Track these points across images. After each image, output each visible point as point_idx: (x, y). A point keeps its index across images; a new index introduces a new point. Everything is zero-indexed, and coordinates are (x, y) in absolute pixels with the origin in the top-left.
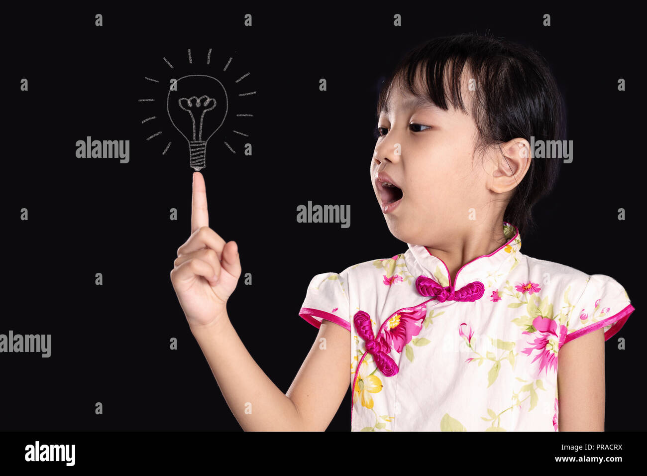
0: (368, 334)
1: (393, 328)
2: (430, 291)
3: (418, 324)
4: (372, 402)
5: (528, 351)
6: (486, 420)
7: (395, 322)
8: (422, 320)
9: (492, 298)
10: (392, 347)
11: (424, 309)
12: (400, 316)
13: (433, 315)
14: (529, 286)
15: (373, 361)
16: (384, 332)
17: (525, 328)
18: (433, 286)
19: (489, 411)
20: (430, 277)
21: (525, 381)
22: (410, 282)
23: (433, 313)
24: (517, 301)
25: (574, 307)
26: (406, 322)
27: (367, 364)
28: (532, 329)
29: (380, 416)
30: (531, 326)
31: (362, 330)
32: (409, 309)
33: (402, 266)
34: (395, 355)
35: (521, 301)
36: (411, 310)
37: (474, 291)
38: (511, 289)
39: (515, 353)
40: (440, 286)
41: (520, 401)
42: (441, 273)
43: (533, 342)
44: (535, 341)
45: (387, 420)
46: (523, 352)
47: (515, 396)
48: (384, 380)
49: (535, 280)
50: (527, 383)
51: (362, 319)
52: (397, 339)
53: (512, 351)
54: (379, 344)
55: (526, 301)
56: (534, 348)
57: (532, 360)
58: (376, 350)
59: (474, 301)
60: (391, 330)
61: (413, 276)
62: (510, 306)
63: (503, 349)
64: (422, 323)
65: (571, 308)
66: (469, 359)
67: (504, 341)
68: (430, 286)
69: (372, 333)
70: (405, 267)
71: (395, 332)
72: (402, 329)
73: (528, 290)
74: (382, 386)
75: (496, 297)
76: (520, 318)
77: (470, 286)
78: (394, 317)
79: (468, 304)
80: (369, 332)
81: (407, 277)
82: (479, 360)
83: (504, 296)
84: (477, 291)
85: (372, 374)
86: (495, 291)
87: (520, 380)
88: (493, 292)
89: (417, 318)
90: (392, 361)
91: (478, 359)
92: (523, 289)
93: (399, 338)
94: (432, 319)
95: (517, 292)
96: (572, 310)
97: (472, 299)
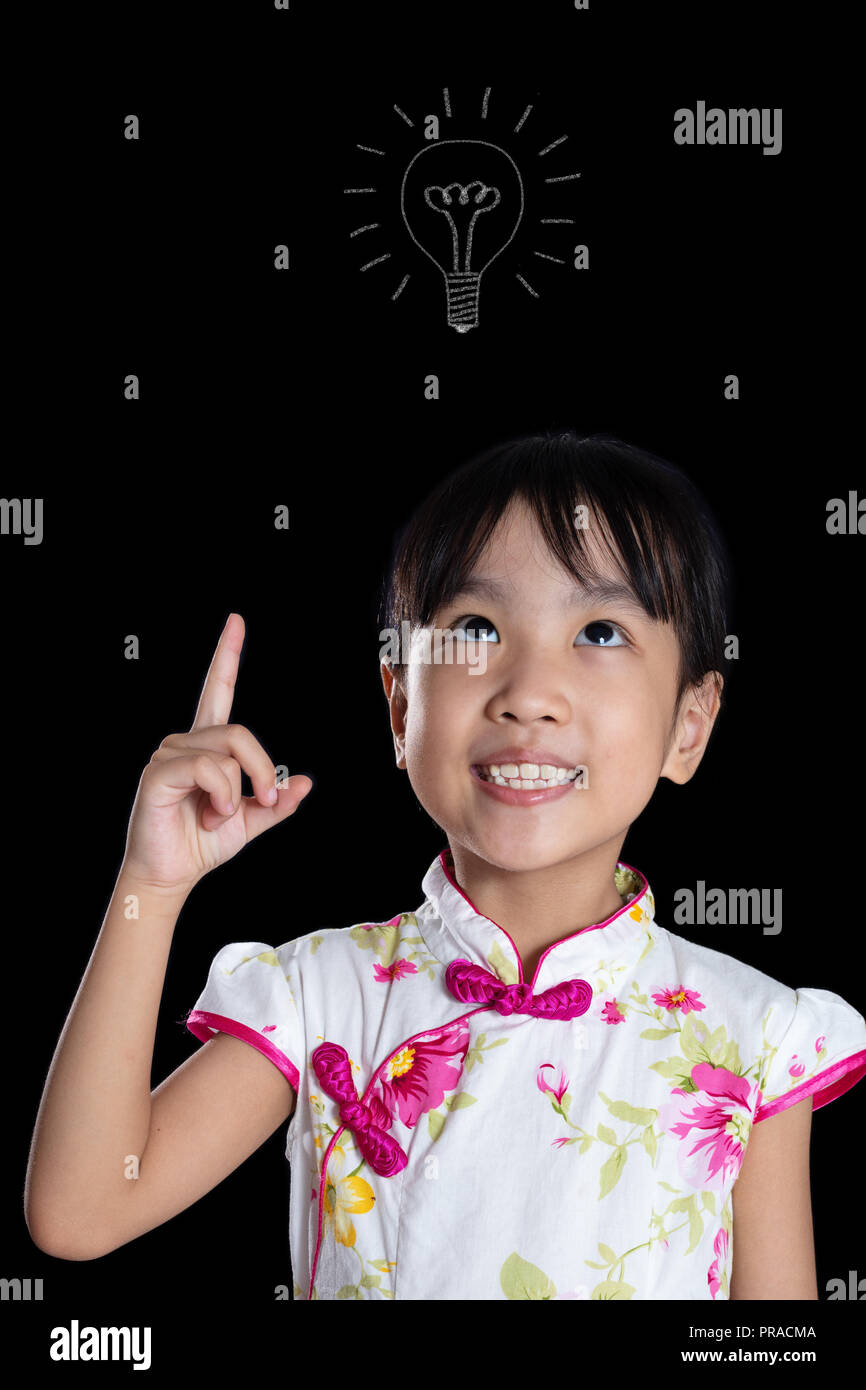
0: (344, 1088)
1: (398, 1076)
2: (478, 991)
3: (454, 1062)
4: (352, 1232)
5: (682, 1130)
6: (594, 1266)
7: (403, 1064)
8: (461, 1055)
9: (606, 1016)
10: (396, 1115)
11: (464, 1031)
12: (413, 1051)
13: (485, 1045)
14: (681, 997)
15: (356, 1147)
16: (381, 1085)
17: (677, 1082)
18: (484, 982)
19: (603, 1249)
20: (478, 963)
21: (677, 1192)
22: (432, 974)
23: (484, 1040)
24: (658, 1026)
25: (776, 1050)
26: (426, 1063)
27: (343, 1153)
28: (690, 1086)
29: (369, 1262)
30: (689, 1079)
31: (331, 1081)
32: (431, 1032)
33: (416, 942)
34: (401, 1132)
35: (667, 1028)
36: (436, 1034)
37: (571, 999)
38: (643, 1001)
39: (657, 1131)
40: (500, 982)
41: (667, 1231)
42: (502, 956)
43: (692, 1113)
44: (695, 1110)
45: (384, 1270)
46: (674, 1130)
47: (657, 1221)
48: (377, 1185)
49: (691, 984)
50: (680, 1196)
51: (329, 1061)
52: (406, 1100)
53: (651, 1127)
54: (368, 1110)
55: (676, 1027)
56: (695, 1125)
57: (691, 1149)
58: (362, 1122)
59: (569, 1019)
60: (396, 1079)
61: (440, 962)
62: (646, 1035)
63: (631, 1122)
64: (462, 1060)
65: (769, 1052)
66: (560, 1140)
67: (635, 1106)
68: (479, 981)
69: (352, 1086)
70: (422, 945)
71: (402, 1084)
72: (417, 1077)
73: (678, 1004)
74: (373, 1198)
75: (613, 1015)
76: (667, 1061)
77: (565, 987)
78: (401, 1053)
79: (557, 1024)
80: (346, 1084)
81: (426, 964)
82: (581, 1142)
83: (631, 1014)
84: (578, 1000)
85: (353, 1174)
86: (611, 1000)
87: (666, 1186)
88: (607, 1003)
89: (452, 1051)
90: (395, 1144)
91: (579, 1139)
92: (667, 1000)
93: (409, 1096)
94: (480, 1052)
95: (656, 1007)
96: (772, 1056)
97: (566, 1015)
